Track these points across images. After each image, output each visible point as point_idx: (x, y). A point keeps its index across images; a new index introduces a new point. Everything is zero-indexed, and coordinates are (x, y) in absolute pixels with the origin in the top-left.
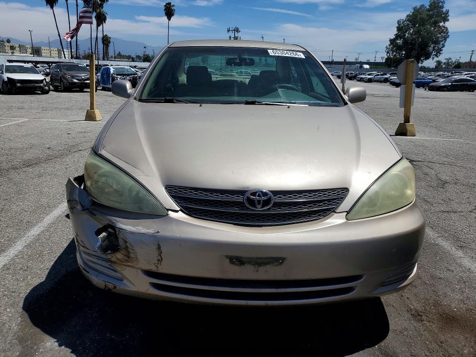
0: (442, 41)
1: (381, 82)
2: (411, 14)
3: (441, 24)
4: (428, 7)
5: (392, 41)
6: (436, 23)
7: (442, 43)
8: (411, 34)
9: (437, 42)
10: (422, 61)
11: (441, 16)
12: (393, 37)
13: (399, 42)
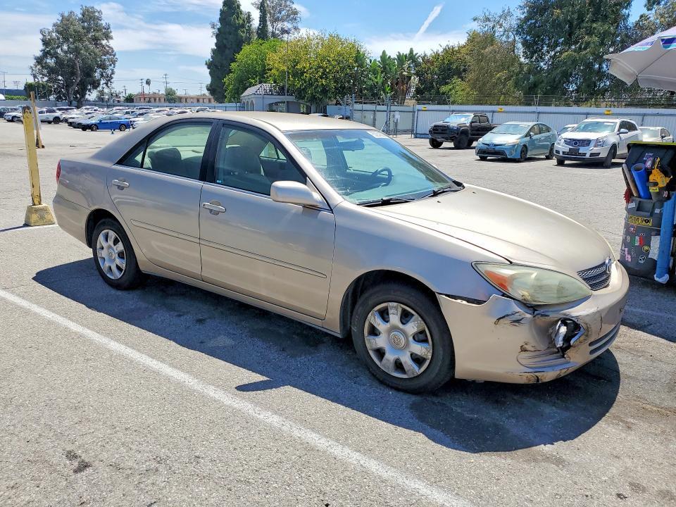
0: (111, 65)
1: (49, 122)
2: (59, 22)
3: (104, 42)
4: (80, 16)
5: (39, 61)
6: (96, 40)
7: (110, 68)
8: (66, 52)
9: (103, 67)
10: (90, 91)
11: (101, 30)
12: (39, 54)
13: (51, 62)
